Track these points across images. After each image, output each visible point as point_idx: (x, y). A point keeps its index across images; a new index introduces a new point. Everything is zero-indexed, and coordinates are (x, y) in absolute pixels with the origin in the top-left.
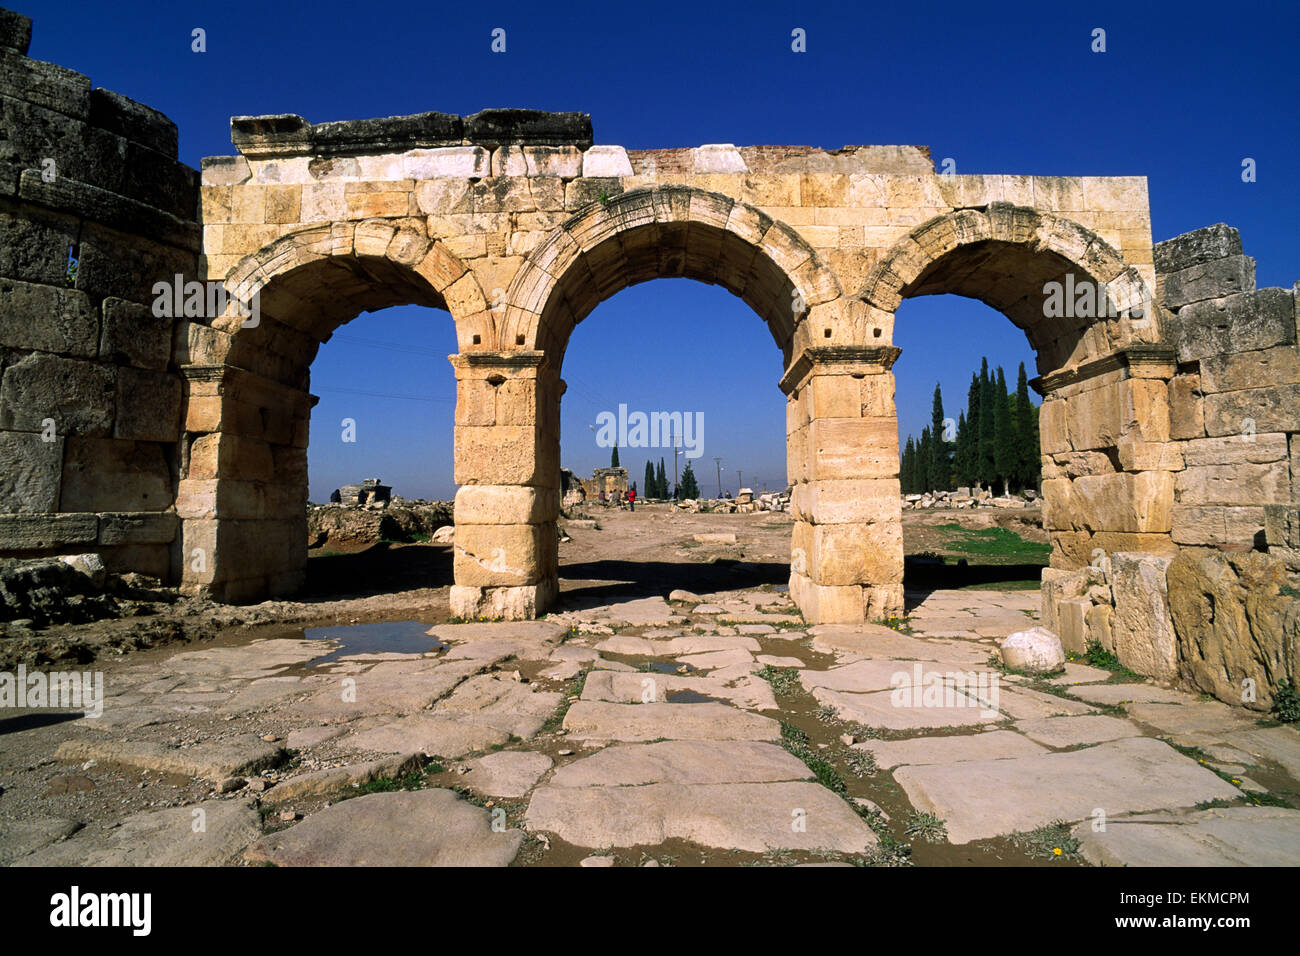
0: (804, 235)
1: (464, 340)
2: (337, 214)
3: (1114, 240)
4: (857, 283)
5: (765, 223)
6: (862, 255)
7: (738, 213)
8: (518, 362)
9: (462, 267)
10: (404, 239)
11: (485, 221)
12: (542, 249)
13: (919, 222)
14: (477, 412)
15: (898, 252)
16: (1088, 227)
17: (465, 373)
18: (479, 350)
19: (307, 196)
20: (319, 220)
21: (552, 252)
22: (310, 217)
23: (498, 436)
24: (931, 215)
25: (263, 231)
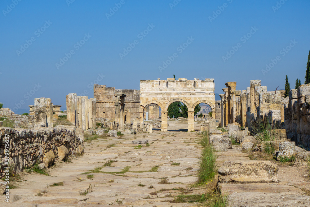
0: (188, 102)
1: (162, 110)
2: (151, 100)
3: (212, 103)
4: (191, 106)
5: (185, 101)
6: (192, 104)
7: (183, 100)
8: (166, 112)
9: (161, 105)
10: (157, 102)
11: (163, 101)
12: (168, 103)
13: (196, 101)
14: (163, 116)
15: (195, 104)
16: (210, 101)
17: (162, 113)
18: (163, 111)
19: (149, 98)
20: (150, 100)
21: (168, 104)
22: (149, 100)
23: (165, 118)
24: (198, 100)
25: (145, 101)
